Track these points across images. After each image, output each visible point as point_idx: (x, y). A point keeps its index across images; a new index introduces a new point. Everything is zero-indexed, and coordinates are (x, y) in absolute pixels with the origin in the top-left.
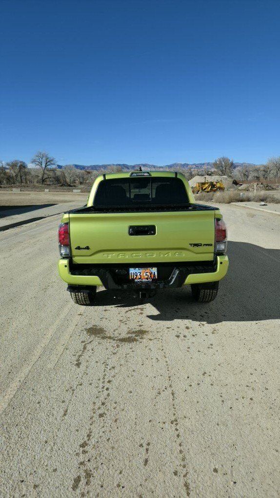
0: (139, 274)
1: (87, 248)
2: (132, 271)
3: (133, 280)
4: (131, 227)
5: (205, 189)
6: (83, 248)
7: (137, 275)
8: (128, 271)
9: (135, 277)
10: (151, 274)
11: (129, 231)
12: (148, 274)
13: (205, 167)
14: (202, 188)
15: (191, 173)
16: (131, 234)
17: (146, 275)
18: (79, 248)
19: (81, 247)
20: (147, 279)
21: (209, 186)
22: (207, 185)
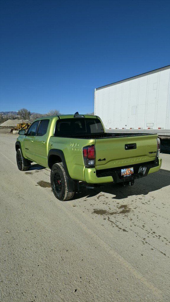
0: (125, 172)
1: (104, 159)
2: (122, 171)
3: (123, 176)
4: (126, 145)
5: (24, 127)
6: (103, 160)
7: (124, 173)
8: (121, 171)
9: (124, 174)
10: (131, 171)
11: (125, 148)
12: (129, 171)
13: (10, 114)
14: (22, 127)
15: (2, 117)
16: (126, 149)
17: (129, 172)
18: (100, 160)
19: (101, 159)
20: (129, 174)
21: (26, 126)
22: (24, 125)
